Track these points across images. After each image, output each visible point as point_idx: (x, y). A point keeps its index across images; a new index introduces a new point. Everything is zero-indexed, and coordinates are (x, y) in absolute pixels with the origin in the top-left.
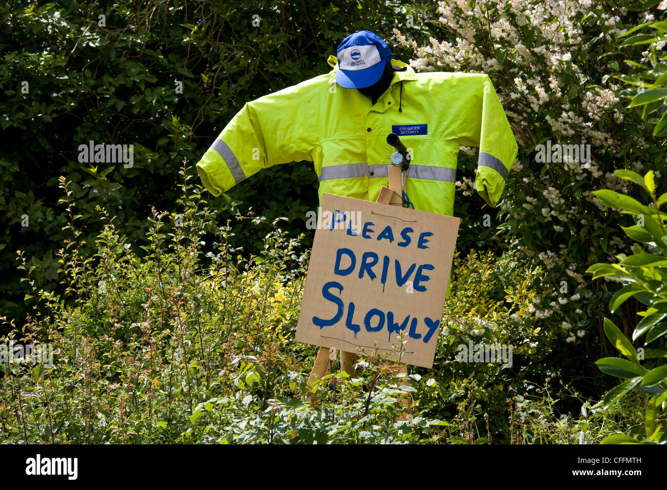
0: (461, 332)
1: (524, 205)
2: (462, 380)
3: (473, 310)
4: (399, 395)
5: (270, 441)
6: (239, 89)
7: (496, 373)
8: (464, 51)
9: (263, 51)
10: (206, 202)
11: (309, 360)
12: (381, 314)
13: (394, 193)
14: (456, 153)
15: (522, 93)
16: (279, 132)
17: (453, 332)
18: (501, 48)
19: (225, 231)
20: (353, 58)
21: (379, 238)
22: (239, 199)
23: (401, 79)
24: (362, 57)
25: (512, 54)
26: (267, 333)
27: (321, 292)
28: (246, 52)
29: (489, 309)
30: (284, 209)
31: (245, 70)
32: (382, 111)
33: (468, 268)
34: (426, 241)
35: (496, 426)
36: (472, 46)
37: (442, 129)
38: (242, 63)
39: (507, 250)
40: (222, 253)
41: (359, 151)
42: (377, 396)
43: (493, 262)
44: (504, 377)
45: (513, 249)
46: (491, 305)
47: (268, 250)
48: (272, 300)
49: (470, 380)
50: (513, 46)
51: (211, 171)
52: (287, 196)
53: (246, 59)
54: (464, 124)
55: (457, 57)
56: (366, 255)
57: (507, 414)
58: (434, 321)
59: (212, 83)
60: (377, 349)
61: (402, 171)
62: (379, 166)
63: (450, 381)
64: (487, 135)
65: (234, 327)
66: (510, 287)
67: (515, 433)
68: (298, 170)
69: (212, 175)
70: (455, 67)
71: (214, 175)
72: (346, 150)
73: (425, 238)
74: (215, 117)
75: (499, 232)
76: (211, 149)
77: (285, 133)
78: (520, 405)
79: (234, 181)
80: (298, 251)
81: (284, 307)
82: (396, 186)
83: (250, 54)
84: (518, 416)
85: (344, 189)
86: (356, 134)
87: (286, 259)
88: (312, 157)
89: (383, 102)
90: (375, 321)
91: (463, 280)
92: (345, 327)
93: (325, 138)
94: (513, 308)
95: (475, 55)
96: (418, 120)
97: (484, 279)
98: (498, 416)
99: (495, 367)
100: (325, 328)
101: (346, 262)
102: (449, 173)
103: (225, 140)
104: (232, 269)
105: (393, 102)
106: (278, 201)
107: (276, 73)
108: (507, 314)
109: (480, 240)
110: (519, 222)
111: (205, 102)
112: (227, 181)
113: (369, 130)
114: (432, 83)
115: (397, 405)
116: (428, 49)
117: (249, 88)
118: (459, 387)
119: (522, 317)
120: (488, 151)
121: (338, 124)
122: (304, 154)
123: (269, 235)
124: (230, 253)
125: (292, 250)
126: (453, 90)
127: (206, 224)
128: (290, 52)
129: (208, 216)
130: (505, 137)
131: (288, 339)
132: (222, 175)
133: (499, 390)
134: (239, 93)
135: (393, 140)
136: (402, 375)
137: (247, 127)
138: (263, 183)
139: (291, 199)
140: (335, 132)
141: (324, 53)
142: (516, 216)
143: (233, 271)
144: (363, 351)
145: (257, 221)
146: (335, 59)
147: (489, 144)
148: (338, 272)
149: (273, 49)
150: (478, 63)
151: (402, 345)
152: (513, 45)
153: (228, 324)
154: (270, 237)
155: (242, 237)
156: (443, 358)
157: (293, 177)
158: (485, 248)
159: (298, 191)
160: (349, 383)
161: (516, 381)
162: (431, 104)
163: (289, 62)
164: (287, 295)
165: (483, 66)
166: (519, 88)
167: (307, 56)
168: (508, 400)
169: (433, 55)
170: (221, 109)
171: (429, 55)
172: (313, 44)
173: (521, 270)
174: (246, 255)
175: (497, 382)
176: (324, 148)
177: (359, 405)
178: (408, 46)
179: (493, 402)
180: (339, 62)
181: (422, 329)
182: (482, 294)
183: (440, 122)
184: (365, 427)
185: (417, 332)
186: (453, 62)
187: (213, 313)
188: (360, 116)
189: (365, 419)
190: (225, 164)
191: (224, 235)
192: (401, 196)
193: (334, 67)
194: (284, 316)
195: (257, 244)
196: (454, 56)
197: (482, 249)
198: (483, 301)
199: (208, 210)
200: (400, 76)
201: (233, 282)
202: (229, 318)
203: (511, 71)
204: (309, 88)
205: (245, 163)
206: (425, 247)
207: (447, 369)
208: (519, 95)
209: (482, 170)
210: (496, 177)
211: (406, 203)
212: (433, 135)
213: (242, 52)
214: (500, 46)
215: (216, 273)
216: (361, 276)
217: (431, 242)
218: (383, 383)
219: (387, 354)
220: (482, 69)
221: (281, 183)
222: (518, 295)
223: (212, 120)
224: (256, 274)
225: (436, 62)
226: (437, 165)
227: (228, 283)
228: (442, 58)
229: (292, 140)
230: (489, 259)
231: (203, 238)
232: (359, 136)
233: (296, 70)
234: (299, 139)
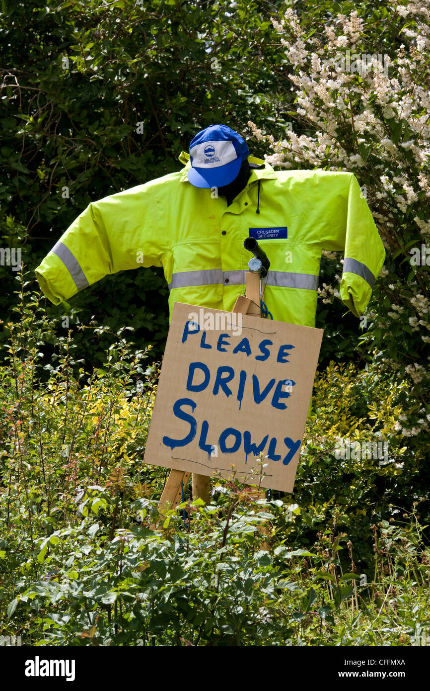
0: (321, 452)
1: (389, 314)
2: (322, 504)
3: (334, 428)
4: (259, 522)
5: (119, 573)
6: (79, 186)
7: (358, 496)
8: (325, 146)
9: (105, 144)
10: (44, 310)
11: (156, 482)
12: (236, 433)
13: (252, 302)
14: (318, 259)
15: (389, 192)
16: (126, 235)
17: (312, 452)
18: (366, 143)
19: (65, 342)
20: (207, 155)
21: (235, 351)
22: (79, 306)
23: (259, 178)
24: (217, 154)
25: (377, 149)
26: (111, 453)
27: (172, 409)
28: (87, 145)
29: (350, 426)
30: (127, 316)
31: (84, 165)
32: (238, 213)
33: (327, 381)
34: (287, 354)
35: (358, 554)
36: (334, 141)
37: (302, 232)
38: (82, 157)
39: (371, 362)
40: (62, 366)
41: (213, 257)
42: (236, 525)
43: (354, 375)
44: (367, 501)
45: (376, 361)
46: (353, 423)
47: (111, 362)
48: (116, 416)
49: (331, 503)
50: (378, 141)
51: (51, 277)
52: (131, 302)
53: (86, 153)
54: (328, 227)
55: (317, 153)
56: (221, 370)
57: (371, 541)
58: (295, 441)
59: (49, 179)
60: (235, 473)
61: (261, 278)
62: (235, 273)
63: (309, 505)
64: (353, 239)
65: (75, 446)
66: (374, 403)
67: (380, 562)
68: (143, 274)
69: (52, 281)
70: (315, 163)
71: (54, 282)
72: (199, 255)
73: (285, 351)
74: (52, 217)
75: (362, 342)
76: (51, 254)
77: (133, 236)
78: (385, 531)
79: (76, 288)
80: (145, 363)
81: (129, 424)
82: (253, 295)
83: (90, 148)
84: (383, 544)
85: (197, 298)
86: (210, 238)
87: (131, 372)
88: (161, 263)
89: (239, 203)
90: (231, 441)
91: (322, 394)
92: (198, 448)
93: (176, 242)
94: (377, 425)
95: (336, 150)
96: (278, 223)
97: (345, 393)
98: (361, 544)
99: (358, 490)
100: (176, 449)
101: (199, 377)
102: (311, 280)
103: (66, 244)
104: (73, 383)
105: (250, 203)
106: (121, 309)
107: (119, 168)
108: (371, 433)
109: (339, 351)
110: (383, 331)
111: (41, 200)
112: (69, 288)
113: (224, 233)
114: (292, 182)
115: (256, 534)
116: (284, 143)
117: (89, 185)
118: (319, 511)
119: (386, 435)
120: (354, 256)
121: (190, 227)
122: (152, 259)
123: (113, 346)
124: (71, 366)
125: (139, 363)
126: (316, 190)
127: (44, 334)
128: (135, 146)
129: (46, 326)
130: (372, 242)
131: (134, 459)
132: (63, 282)
133: (362, 514)
134: (79, 190)
135: (251, 244)
136: (263, 502)
137: (91, 230)
138: (105, 289)
139: (135, 306)
140: (187, 235)
141: (171, 147)
142: (380, 326)
143: (74, 386)
144: (220, 474)
145: (100, 330)
146: (187, 156)
147: (355, 248)
148: (190, 387)
149: (115, 143)
150: (340, 159)
151: (262, 468)
152: (379, 139)
153: (69, 443)
154: (114, 348)
155: (82, 348)
156: (301, 480)
157: (137, 282)
158: (346, 360)
159: (143, 297)
160: (204, 511)
161: (380, 505)
162: (292, 205)
163: (132, 157)
164: (132, 411)
165: (345, 162)
166: (386, 187)
167: (152, 151)
168: (373, 527)
169: (290, 150)
170: (59, 208)
171: (285, 150)
172: (159, 137)
173: (385, 384)
174: (89, 368)
175: (360, 506)
176: (175, 252)
177: (215, 534)
178: (264, 141)
179: (355, 527)
180: (192, 159)
181: (282, 450)
182: (343, 410)
183: (301, 225)
184: (222, 558)
185: (276, 453)
186: (313, 158)
187: (52, 430)
188: (214, 218)
189: (223, 550)
190: (66, 270)
191: (65, 347)
192: (259, 305)
193: (186, 164)
194: (129, 434)
195: (99, 355)
196: (314, 151)
197: (342, 360)
198: (344, 418)
199: (46, 319)
200: (258, 174)
201: (74, 397)
202: (70, 436)
203: (376, 167)
204: (158, 187)
205: (88, 269)
206: (285, 361)
207: (305, 492)
208: (385, 194)
209: (348, 278)
210: (363, 284)
211: (265, 313)
212: (293, 239)
213: (81, 146)
214: (364, 140)
215: (55, 387)
216: (215, 392)
217: (292, 355)
218: (242, 510)
219: (246, 478)
220: (345, 166)
221: (124, 289)
222: (383, 412)
223: (49, 220)
224: (99, 388)
225: (294, 157)
226: (298, 271)
227: (69, 398)
228: (300, 154)
229: (140, 244)
230: (351, 372)
231: (41, 349)
232: (214, 239)
233: (140, 166)
234: (148, 242)
